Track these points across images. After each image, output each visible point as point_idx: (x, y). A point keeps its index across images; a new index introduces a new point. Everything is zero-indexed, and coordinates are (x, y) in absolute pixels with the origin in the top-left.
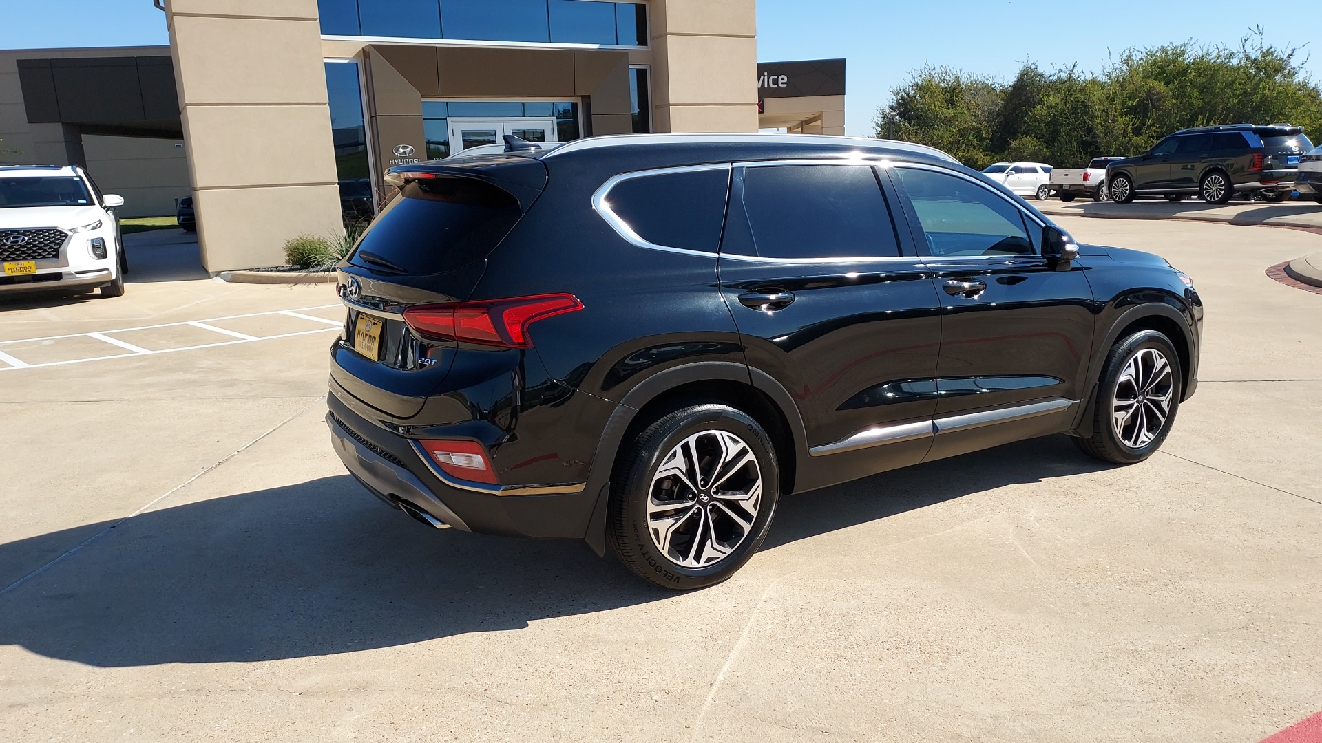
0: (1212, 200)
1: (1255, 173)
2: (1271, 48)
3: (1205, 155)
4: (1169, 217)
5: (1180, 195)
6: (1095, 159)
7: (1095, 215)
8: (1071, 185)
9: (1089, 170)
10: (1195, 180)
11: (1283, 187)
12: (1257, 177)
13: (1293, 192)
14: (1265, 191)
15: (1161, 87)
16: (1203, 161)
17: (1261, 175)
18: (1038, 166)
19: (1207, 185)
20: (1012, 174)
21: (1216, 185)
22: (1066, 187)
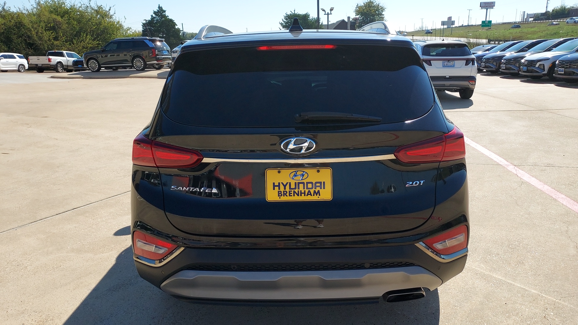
0: (139, 69)
1: (153, 58)
2: (102, 6)
3: (131, 50)
4: (128, 77)
5: (117, 68)
6: (49, 52)
7: (90, 78)
8: (42, 65)
9: (50, 57)
10: (129, 60)
11: (162, 63)
12: (155, 59)
13: (164, 65)
14: (156, 65)
15: (59, 19)
16: (130, 52)
17: (156, 58)
18: (15, 55)
19: (135, 62)
20: (3, 59)
21: (138, 63)
22: (39, 65)
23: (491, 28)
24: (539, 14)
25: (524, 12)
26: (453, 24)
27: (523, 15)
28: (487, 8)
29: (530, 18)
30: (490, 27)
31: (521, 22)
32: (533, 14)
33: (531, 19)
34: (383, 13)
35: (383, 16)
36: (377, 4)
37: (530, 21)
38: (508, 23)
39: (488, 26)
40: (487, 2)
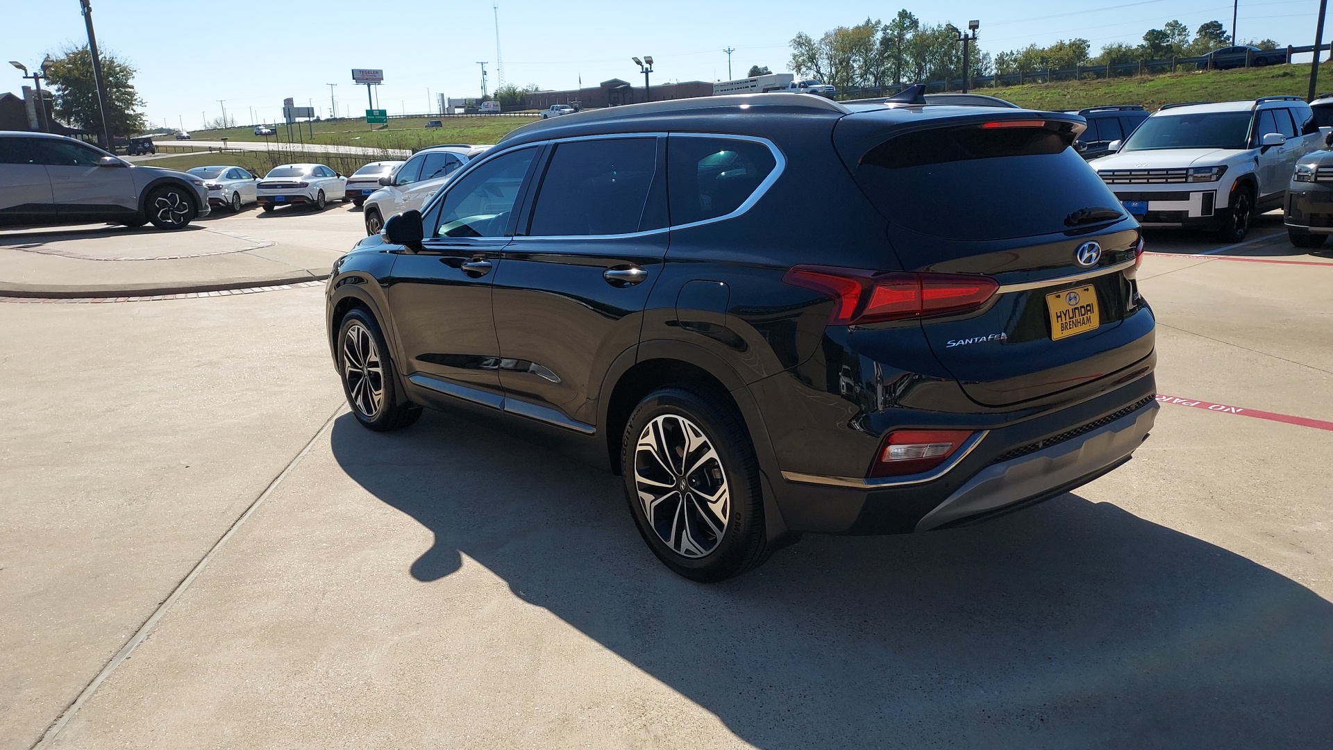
23: (387, 126)
24: (473, 100)
25: (442, 95)
26: (311, 114)
27: (440, 101)
28: (368, 81)
29: (457, 107)
30: (385, 124)
31: (441, 115)
32: (462, 100)
33: (457, 111)
34: (130, 82)
35: (130, 90)
36: (105, 58)
37: (456, 112)
38: (416, 117)
39: (381, 121)
40: (366, 71)
